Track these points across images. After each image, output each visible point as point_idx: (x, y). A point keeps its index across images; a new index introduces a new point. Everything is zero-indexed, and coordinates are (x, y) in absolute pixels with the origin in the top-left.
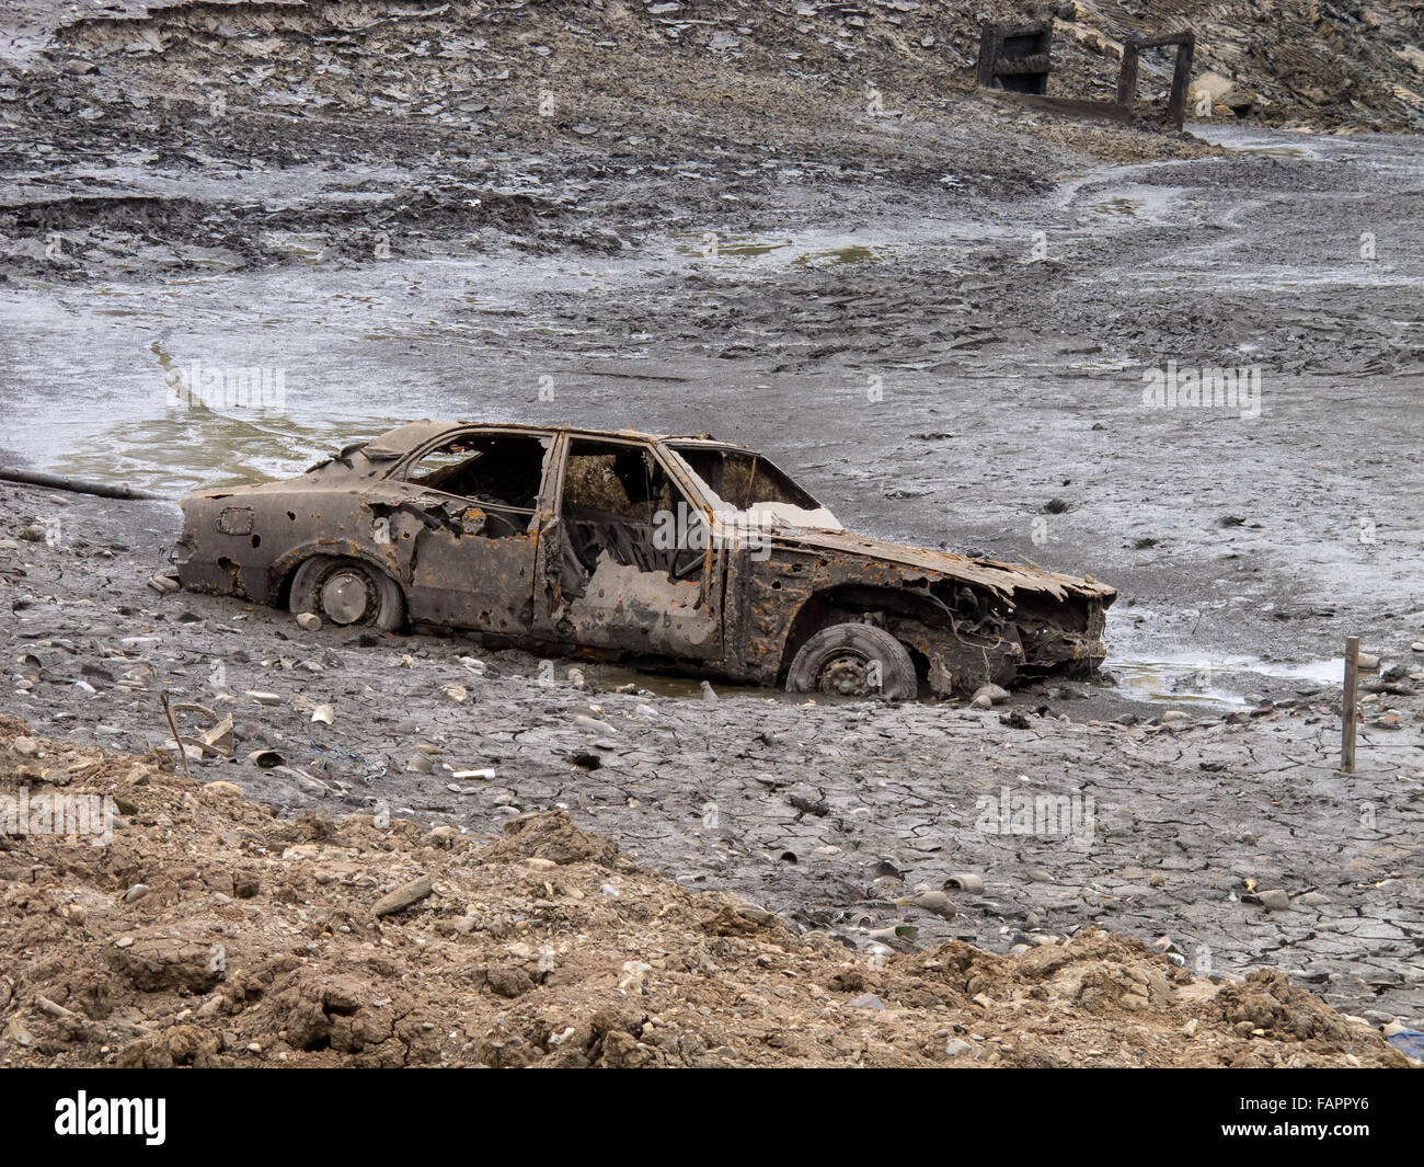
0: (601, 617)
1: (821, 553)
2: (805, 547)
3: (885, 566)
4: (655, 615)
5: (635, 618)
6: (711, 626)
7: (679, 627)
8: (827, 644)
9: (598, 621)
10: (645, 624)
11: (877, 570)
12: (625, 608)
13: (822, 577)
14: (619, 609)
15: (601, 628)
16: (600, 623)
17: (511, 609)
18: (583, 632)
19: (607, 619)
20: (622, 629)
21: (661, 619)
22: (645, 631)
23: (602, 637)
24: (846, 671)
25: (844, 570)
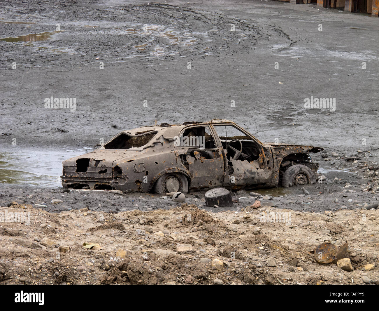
0: (241, 176)
1: (284, 147)
2: (280, 146)
3: (299, 148)
4: (254, 173)
5: (250, 175)
6: (270, 173)
7: (261, 175)
8: (296, 172)
9: (240, 178)
10: (253, 176)
11: (297, 149)
12: (246, 172)
13: (285, 154)
14: (245, 173)
15: (242, 179)
16: (241, 178)
17: (218, 179)
18: (237, 182)
19: (243, 177)
20: (247, 179)
21: (256, 174)
22: (253, 178)
23: (242, 182)
24: (301, 178)
25: (289, 150)
